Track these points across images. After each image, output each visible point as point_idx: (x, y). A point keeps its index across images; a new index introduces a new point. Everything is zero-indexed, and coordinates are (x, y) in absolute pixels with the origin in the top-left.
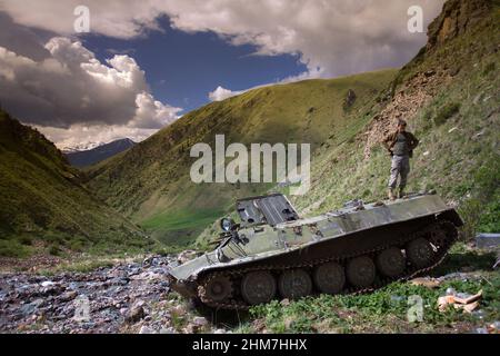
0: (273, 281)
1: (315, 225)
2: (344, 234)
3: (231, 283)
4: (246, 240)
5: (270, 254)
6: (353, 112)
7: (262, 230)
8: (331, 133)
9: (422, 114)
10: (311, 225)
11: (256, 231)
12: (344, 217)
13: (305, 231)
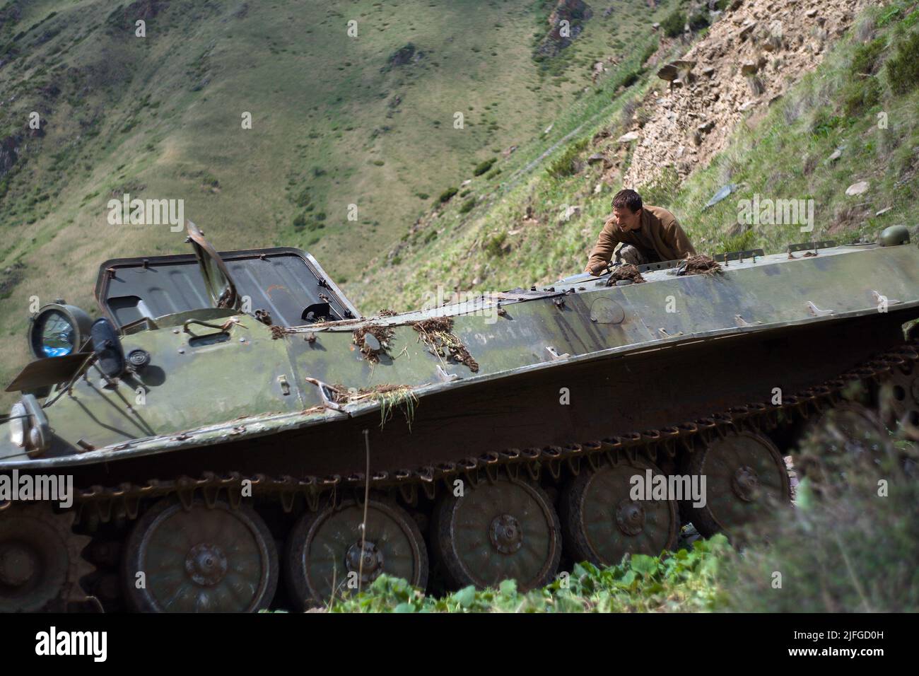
0: (265, 541)
1: (444, 325)
2: (564, 359)
3: (82, 542)
4: (151, 375)
5: (256, 425)
6: (575, 73)
7: (224, 335)
8: (483, 156)
9: (839, 59)
10: (430, 326)
11: (196, 340)
12: (560, 302)
13: (405, 347)
